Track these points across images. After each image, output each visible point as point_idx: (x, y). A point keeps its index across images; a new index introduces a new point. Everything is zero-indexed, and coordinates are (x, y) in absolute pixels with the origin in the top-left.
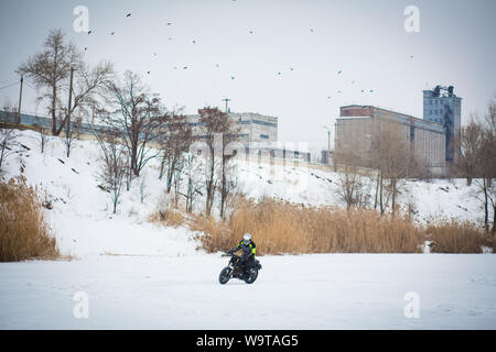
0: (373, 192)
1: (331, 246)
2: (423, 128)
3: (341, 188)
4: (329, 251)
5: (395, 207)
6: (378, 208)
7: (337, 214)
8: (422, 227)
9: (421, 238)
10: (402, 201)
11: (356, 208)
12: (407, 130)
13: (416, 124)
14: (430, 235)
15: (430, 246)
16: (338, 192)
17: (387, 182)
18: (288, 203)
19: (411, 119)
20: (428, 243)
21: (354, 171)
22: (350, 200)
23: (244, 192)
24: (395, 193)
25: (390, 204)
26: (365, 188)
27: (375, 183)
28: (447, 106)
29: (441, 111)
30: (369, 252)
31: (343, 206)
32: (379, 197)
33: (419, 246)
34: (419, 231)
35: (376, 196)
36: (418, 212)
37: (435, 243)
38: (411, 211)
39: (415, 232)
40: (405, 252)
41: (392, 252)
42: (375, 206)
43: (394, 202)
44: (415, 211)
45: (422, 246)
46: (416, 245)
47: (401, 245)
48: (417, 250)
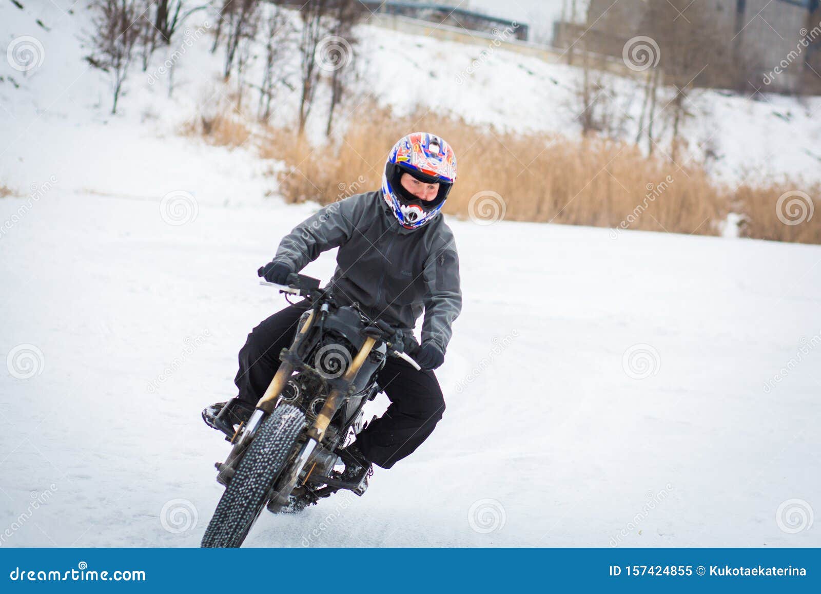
0: (636, 110)
1: (539, 210)
3: (573, 98)
4: (534, 219)
5: (678, 144)
6: (644, 142)
7: (557, 148)
8: (725, 188)
9: (720, 207)
10: (693, 133)
11: (598, 140)
14: (741, 204)
15: (740, 224)
16: (567, 104)
17: (665, 94)
18: (462, 120)
20: (732, 219)
21: (603, 66)
22: (588, 124)
23: (378, 89)
24: (680, 114)
25: (669, 136)
26: (620, 100)
27: (641, 94)
30: (614, 225)
31: (573, 134)
32: (646, 123)
33: (714, 223)
34: (720, 194)
35: (642, 118)
36: (723, 156)
37: (749, 219)
38: (710, 153)
39: (711, 196)
40: (686, 232)
41: (660, 230)
42: (638, 138)
43: (676, 133)
44: (718, 153)
45: (721, 225)
46: (708, 222)
47: (679, 218)
48: (709, 230)
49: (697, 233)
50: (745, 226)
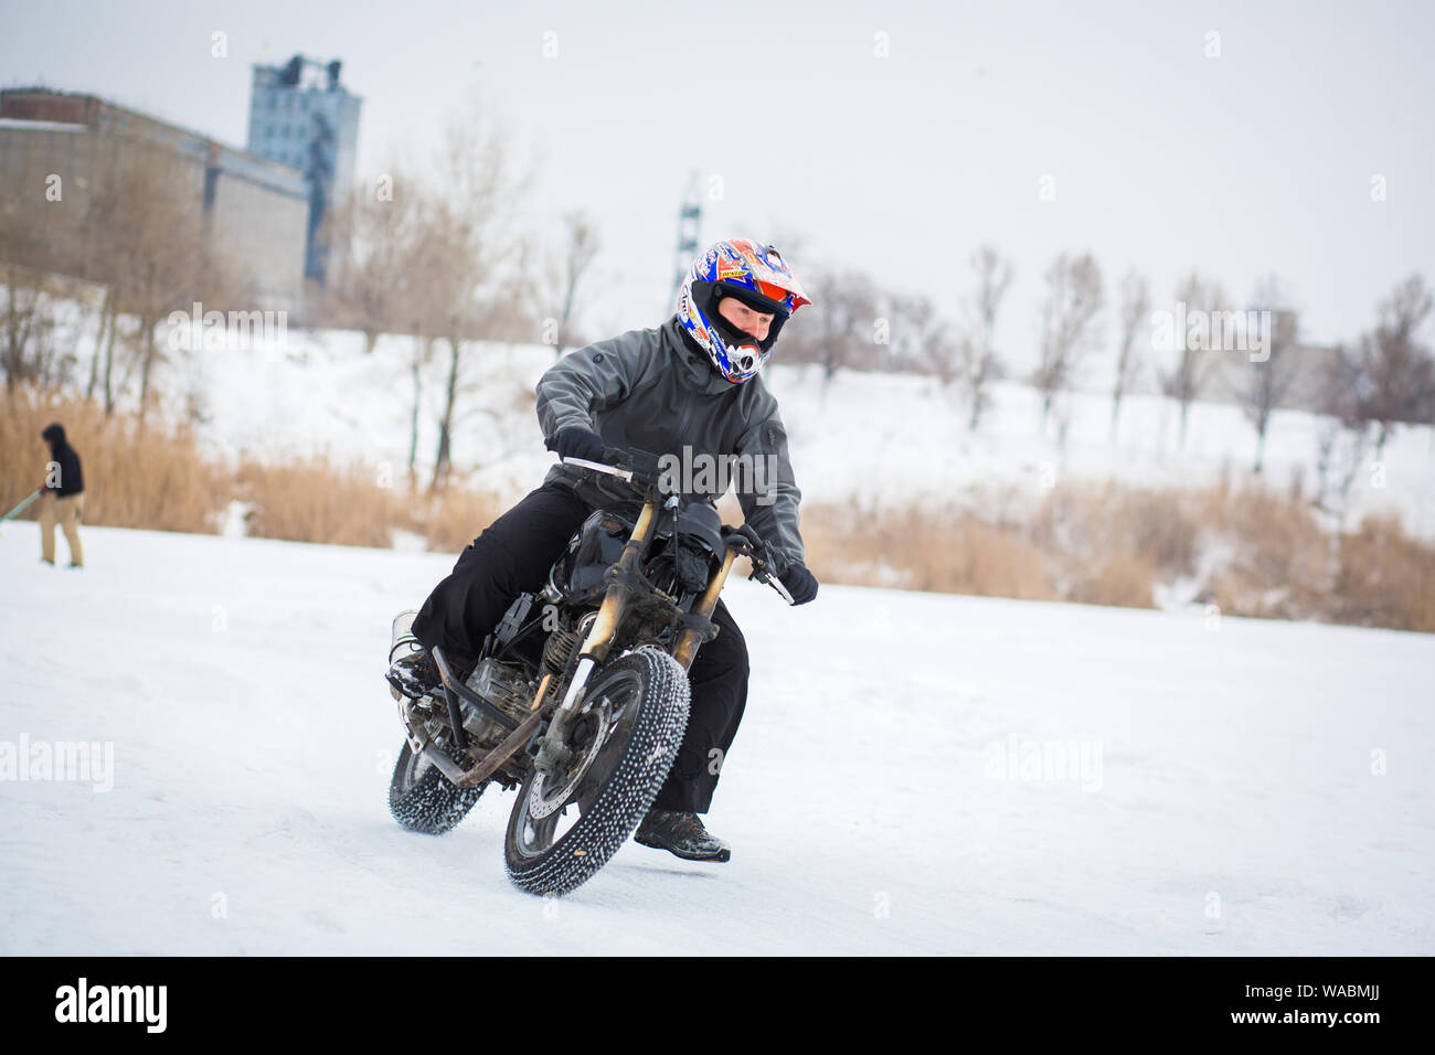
0: (85, 348)
2: (241, 177)
5: (150, 397)
6: (99, 396)
8: (223, 465)
9: (219, 491)
10: (170, 381)
11: (31, 393)
12: (195, 178)
13: (224, 162)
14: (247, 487)
15: (248, 517)
17: (128, 324)
19: (210, 147)
20: (237, 510)
21: (35, 283)
22: (15, 367)
24: (151, 358)
25: (135, 385)
26: (62, 333)
27: (94, 322)
28: (320, 120)
29: (302, 132)
32: (102, 365)
33: (209, 518)
34: (215, 475)
35: (95, 359)
36: (211, 419)
37: (261, 511)
38: (194, 414)
39: (205, 474)
40: (170, 528)
41: (133, 526)
42: (90, 390)
43: (145, 384)
44: (206, 413)
45: (220, 518)
46: (202, 513)
47: (160, 508)
48: (201, 526)
49: (188, 530)
50: (255, 521)
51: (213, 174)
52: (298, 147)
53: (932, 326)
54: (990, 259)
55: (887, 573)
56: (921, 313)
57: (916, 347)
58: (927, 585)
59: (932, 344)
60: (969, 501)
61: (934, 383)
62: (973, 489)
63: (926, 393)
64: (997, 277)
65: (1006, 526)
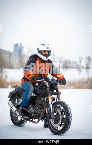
2: (13, 55)
20: (10, 86)
28: (20, 49)
29: (18, 50)
34: (8, 83)
51: (10, 55)
52: (18, 52)
53: (76, 64)
54: (80, 57)
55: (72, 87)
56: (75, 63)
57: (75, 66)
58: (75, 88)
59: (77, 66)
60: (79, 80)
61: (76, 69)
62: (80, 79)
63: (76, 70)
64: (81, 59)
65: (83, 82)
